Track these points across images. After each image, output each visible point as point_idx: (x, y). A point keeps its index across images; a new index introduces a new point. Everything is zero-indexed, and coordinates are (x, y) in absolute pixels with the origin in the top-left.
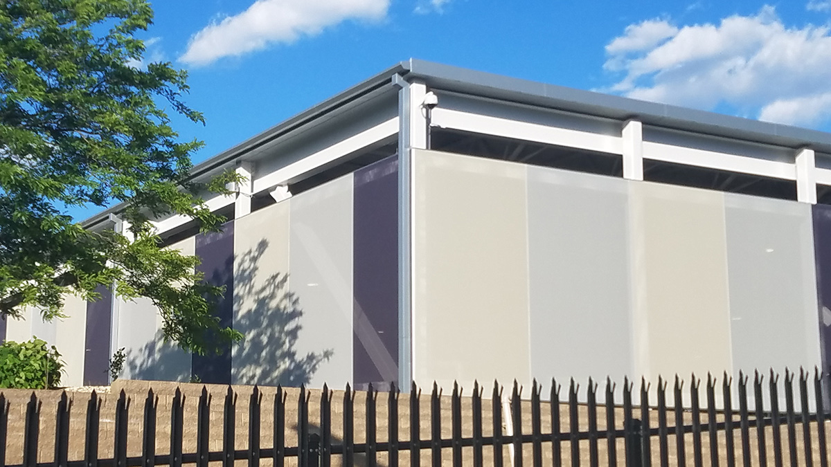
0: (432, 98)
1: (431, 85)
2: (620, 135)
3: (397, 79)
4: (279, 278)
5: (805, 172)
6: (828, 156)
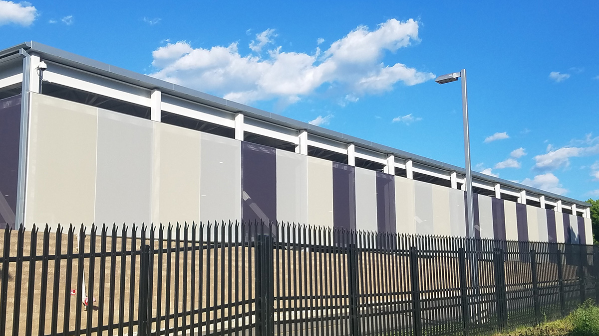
0: (43, 65)
1: (43, 58)
2: (150, 97)
3: (22, 51)
5: (239, 125)
6: (250, 118)
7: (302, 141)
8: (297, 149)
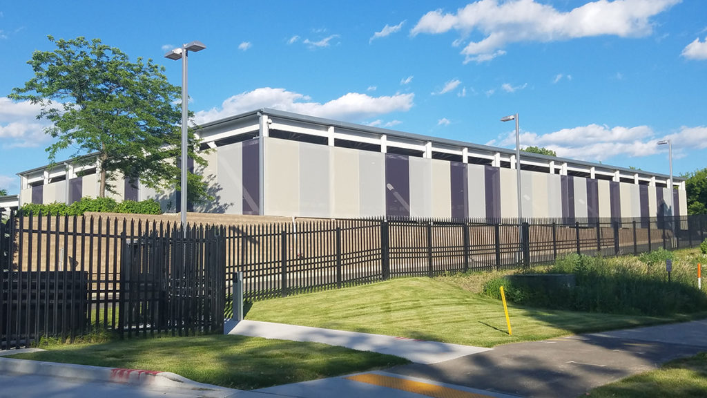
0: (270, 121)
1: (270, 116)
2: (327, 130)
3: (259, 114)
4: (213, 176)
5: (384, 142)
6: (391, 137)
7: (428, 149)
8: (424, 155)
